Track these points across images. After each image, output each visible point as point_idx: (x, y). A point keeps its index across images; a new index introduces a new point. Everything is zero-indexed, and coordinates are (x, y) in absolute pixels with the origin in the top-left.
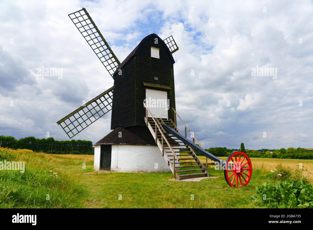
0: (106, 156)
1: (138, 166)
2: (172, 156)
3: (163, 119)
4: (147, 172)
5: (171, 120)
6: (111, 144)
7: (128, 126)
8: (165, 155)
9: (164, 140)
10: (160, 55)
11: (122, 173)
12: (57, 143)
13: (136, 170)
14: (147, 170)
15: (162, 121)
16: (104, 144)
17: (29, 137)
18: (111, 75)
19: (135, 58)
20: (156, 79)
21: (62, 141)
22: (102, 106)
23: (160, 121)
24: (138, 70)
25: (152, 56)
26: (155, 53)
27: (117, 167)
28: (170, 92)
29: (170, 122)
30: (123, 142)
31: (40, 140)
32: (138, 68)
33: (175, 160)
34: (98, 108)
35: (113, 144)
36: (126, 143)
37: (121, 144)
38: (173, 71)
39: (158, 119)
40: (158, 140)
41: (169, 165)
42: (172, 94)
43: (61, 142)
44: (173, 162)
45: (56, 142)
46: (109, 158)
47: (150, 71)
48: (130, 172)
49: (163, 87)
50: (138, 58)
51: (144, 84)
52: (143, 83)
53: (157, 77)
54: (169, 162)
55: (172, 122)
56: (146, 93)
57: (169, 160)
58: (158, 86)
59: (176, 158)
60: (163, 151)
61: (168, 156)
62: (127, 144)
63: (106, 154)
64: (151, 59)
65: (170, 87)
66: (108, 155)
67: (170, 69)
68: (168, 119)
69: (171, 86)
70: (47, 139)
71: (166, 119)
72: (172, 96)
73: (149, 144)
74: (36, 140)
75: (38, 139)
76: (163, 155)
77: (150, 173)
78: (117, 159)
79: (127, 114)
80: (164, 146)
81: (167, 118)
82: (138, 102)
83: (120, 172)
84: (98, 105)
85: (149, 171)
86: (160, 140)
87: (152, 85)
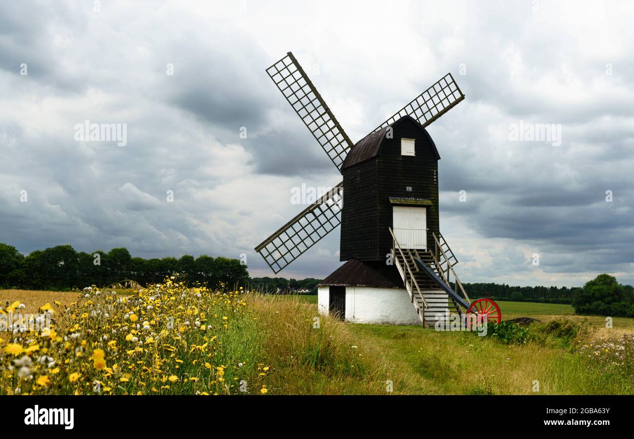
0: (338, 302)
1: (382, 316)
2: (422, 303)
3: (418, 250)
4: (394, 325)
5: (430, 251)
6: (344, 285)
7: (368, 260)
8: (414, 301)
9: (413, 283)
10: (415, 150)
11: (360, 324)
12: (139, 265)
13: (380, 321)
14: (395, 322)
15: (417, 253)
16: (335, 285)
17: (59, 248)
18: (337, 167)
19: (377, 161)
20: (409, 189)
21: (155, 260)
22: (322, 219)
23: (414, 254)
24: (382, 180)
25: (402, 154)
26: (408, 148)
27: (354, 317)
28: (431, 208)
29: (430, 254)
30: (361, 284)
31: (89, 255)
32: (381, 177)
33: (424, 307)
34: (316, 224)
35: (347, 286)
36: (366, 284)
37: (358, 286)
38: (437, 172)
39: (411, 250)
40: (407, 282)
41: (418, 313)
42: (434, 210)
43: (151, 261)
44: (422, 309)
45: (136, 264)
46: (343, 304)
47: (400, 178)
48: (371, 324)
49: (420, 201)
50: (381, 161)
51: (390, 200)
52: (390, 198)
53: (410, 186)
54: (418, 310)
55: (432, 255)
56: (394, 213)
57: (419, 308)
58: (412, 200)
59: (425, 305)
60: (413, 296)
61: (419, 302)
62: (366, 287)
63: (338, 299)
64: (401, 159)
65: (431, 200)
66: (340, 301)
67: (432, 170)
68: (426, 251)
69: (433, 198)
70: (110, 253)
71: (424, 250)
72: (434, 214)
73: (397, 286)
74: (78, 256)
75: (83, 254)
76: (413, 302)
77: (399, 325)
78: (353, 305)
79: (366, 242)
80: (413, 290)
81: (425, 248)
82: (382, 227)
83: (358, 323)
84: (316, 218)
85: (398, 322)
86: (410, 282)
87: (403, 200)
